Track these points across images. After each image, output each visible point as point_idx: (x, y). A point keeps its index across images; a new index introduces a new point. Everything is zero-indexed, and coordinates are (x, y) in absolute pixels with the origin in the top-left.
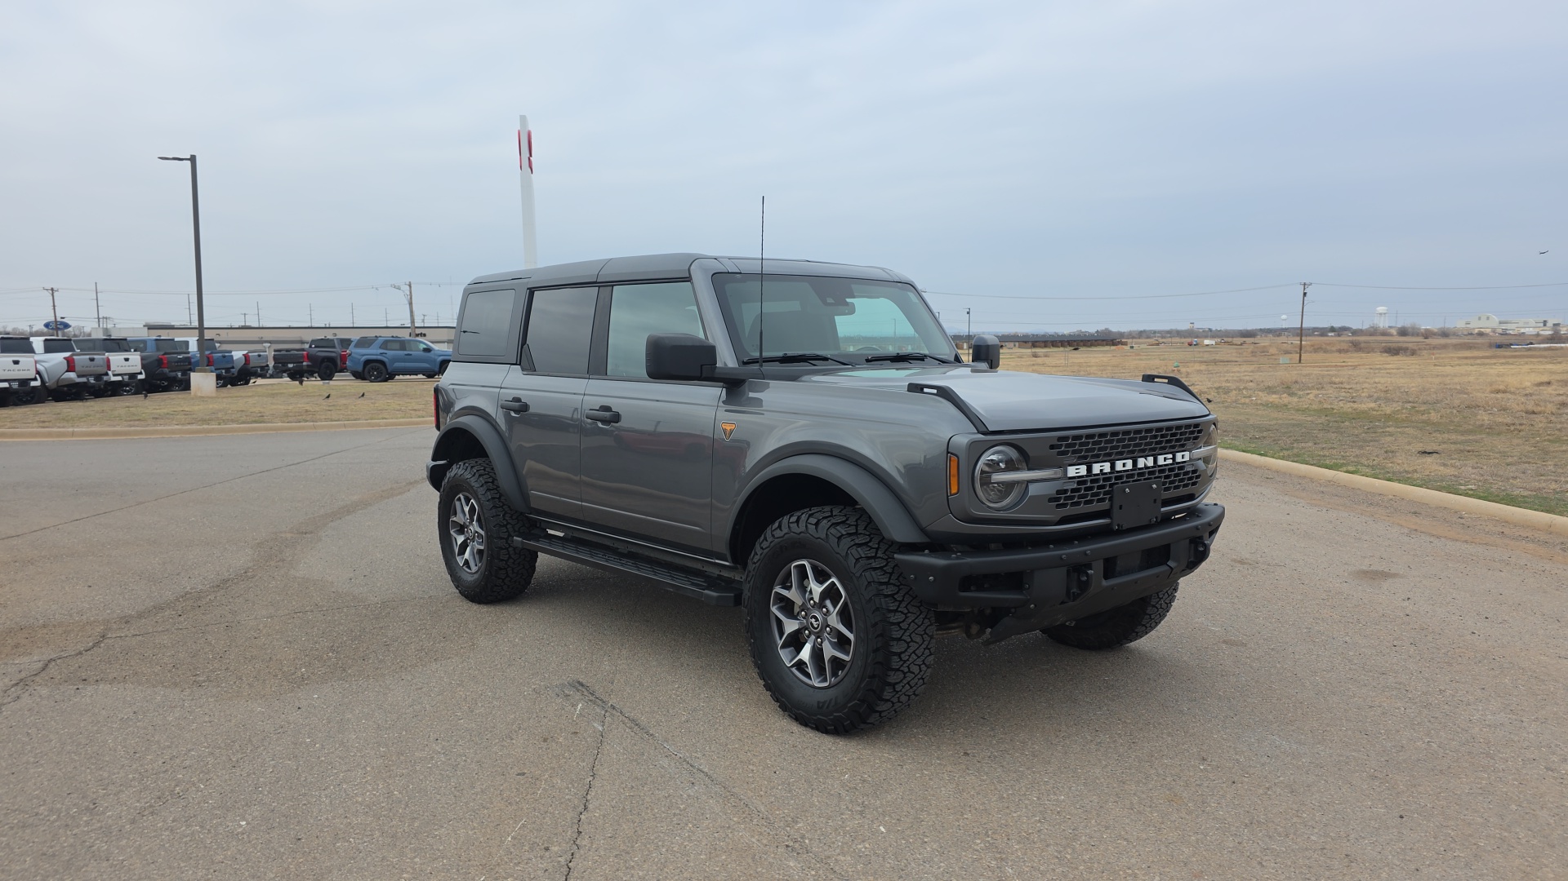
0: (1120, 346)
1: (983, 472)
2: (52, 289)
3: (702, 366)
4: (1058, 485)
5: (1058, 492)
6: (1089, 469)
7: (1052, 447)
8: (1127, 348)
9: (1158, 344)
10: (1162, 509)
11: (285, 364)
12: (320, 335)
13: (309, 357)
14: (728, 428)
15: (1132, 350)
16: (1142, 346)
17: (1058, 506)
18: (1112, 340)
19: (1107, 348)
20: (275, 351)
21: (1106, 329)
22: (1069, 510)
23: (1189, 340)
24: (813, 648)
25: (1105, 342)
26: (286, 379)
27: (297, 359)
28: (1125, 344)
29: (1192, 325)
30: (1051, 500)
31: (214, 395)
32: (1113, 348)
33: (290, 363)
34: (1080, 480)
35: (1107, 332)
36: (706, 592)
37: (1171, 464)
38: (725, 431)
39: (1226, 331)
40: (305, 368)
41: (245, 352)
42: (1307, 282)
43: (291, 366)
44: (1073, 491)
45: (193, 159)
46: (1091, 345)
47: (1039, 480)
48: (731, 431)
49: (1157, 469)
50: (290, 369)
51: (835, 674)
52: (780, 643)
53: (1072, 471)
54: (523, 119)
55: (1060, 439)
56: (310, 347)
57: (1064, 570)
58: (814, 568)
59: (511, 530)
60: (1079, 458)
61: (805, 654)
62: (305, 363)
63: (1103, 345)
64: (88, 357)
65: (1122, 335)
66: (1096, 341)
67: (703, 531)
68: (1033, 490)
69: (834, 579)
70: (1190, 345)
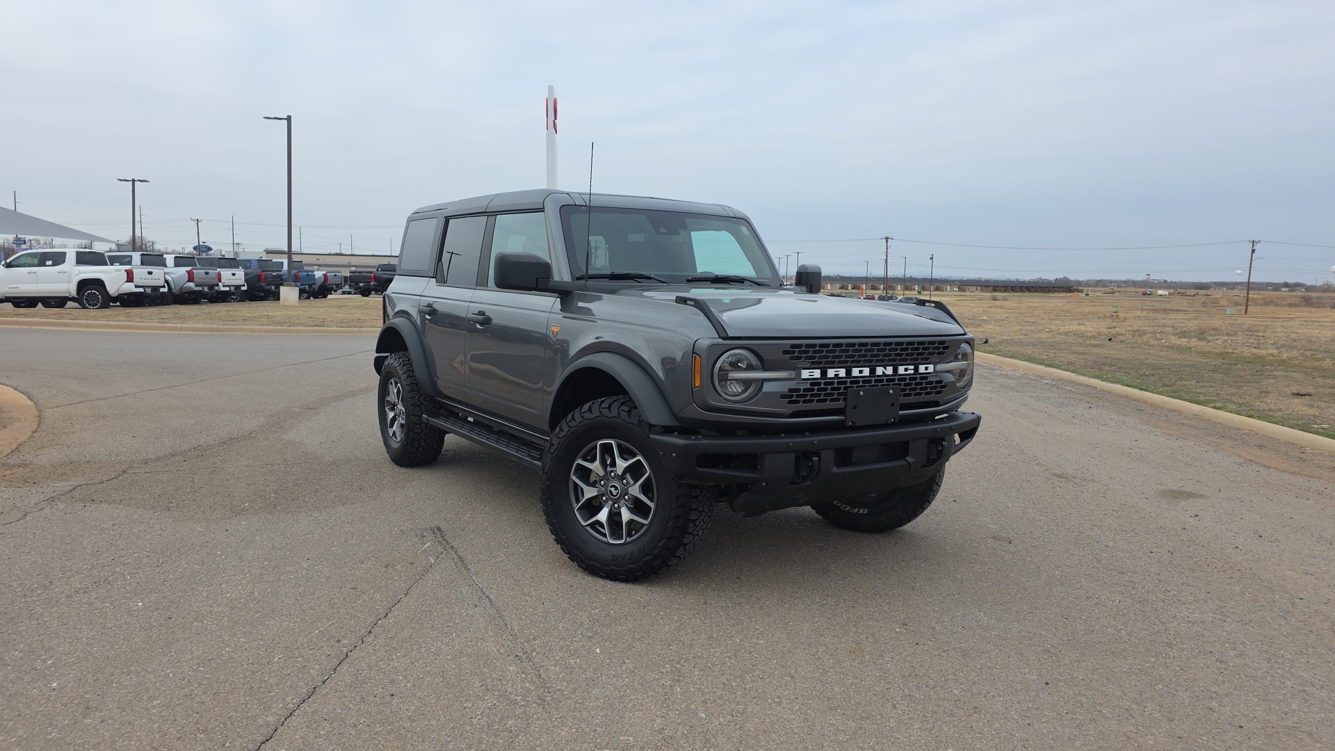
0: (1076, 293)
1: (721, 369)
2: (197, 220)
3: (537, 279)
4: (792, 385)
5: (790, 390)
6: (824, 373)
7: (786, 352)
8: (1083, 295)
9: (1113, 293)
10: (900, 412)
11: (357, 283)
12: (385, 261)
13: (375, 278)
14: (555, 330)
15: (1087, 297)
16: (1097, 294)
17: (790, 402)
18: (1069, 288)
19: (1063, 294)
20: (350, 273)
21: (1065, 278)
22: (801, 406)
23: (1143, 290)
24: (610, 512)
25: (1062, 290)
26: (359, 297)
27: (366, 280)
28: (1081, 291)
29: (1148, 277)
30: (783, 396)
31: (297, 305)
32: (1069, 294)
33: (361, 282)
34: (814, 382)
35: (1066, 280)
36: (535, 462)
37: (913, 374)
38: (553, 332)
39: (1181, 283)
40: (372, 287)
41: (324, 272)
42: (1256, 240)
43: (361, 285)
44: (805, 390)
45: (289, 119)
46: (1049, 292)
47: (776, 381)
48: (557, 332)
49: (897, 378)
50: (360, 287)
51: (629, 535)
52: (576, 507)
53: (805, 374)
54: (551, 88)
55: (793, 346)
56: (377, 270)
57: (792, 456)
58: (619, 446)
59: (424, 409)
60: (812, 363)
61: (603, 516)
62: (372, 283)
63: (1060, 292)
64: (204, 271)
65: (1079, 283)
66: (1053, 287)
67: (537, 413)
68: (767, 387)
69: (639, 457)
70: (1144, 294)
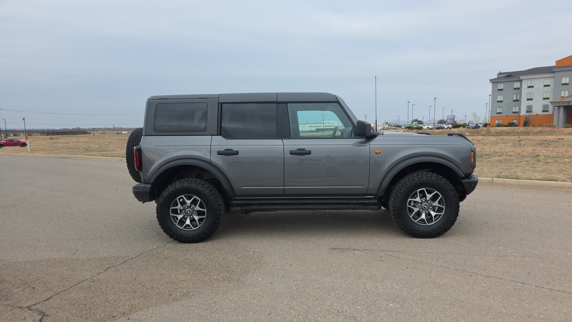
0: (88, 134)
8: (92, 135)
9: (104, 133)
15: (94, 136)
16: (98, 134)
18: (84, 132)
19: (83, 135)
21: (78, 128)
23: (116, 132)
25: (81, 133)
28: (90, 133)
32: (85, 135)
35: (79, 128)
46: (75, 134)
63: (80, 134)
65: (89, 129)
66: (77, 132)
